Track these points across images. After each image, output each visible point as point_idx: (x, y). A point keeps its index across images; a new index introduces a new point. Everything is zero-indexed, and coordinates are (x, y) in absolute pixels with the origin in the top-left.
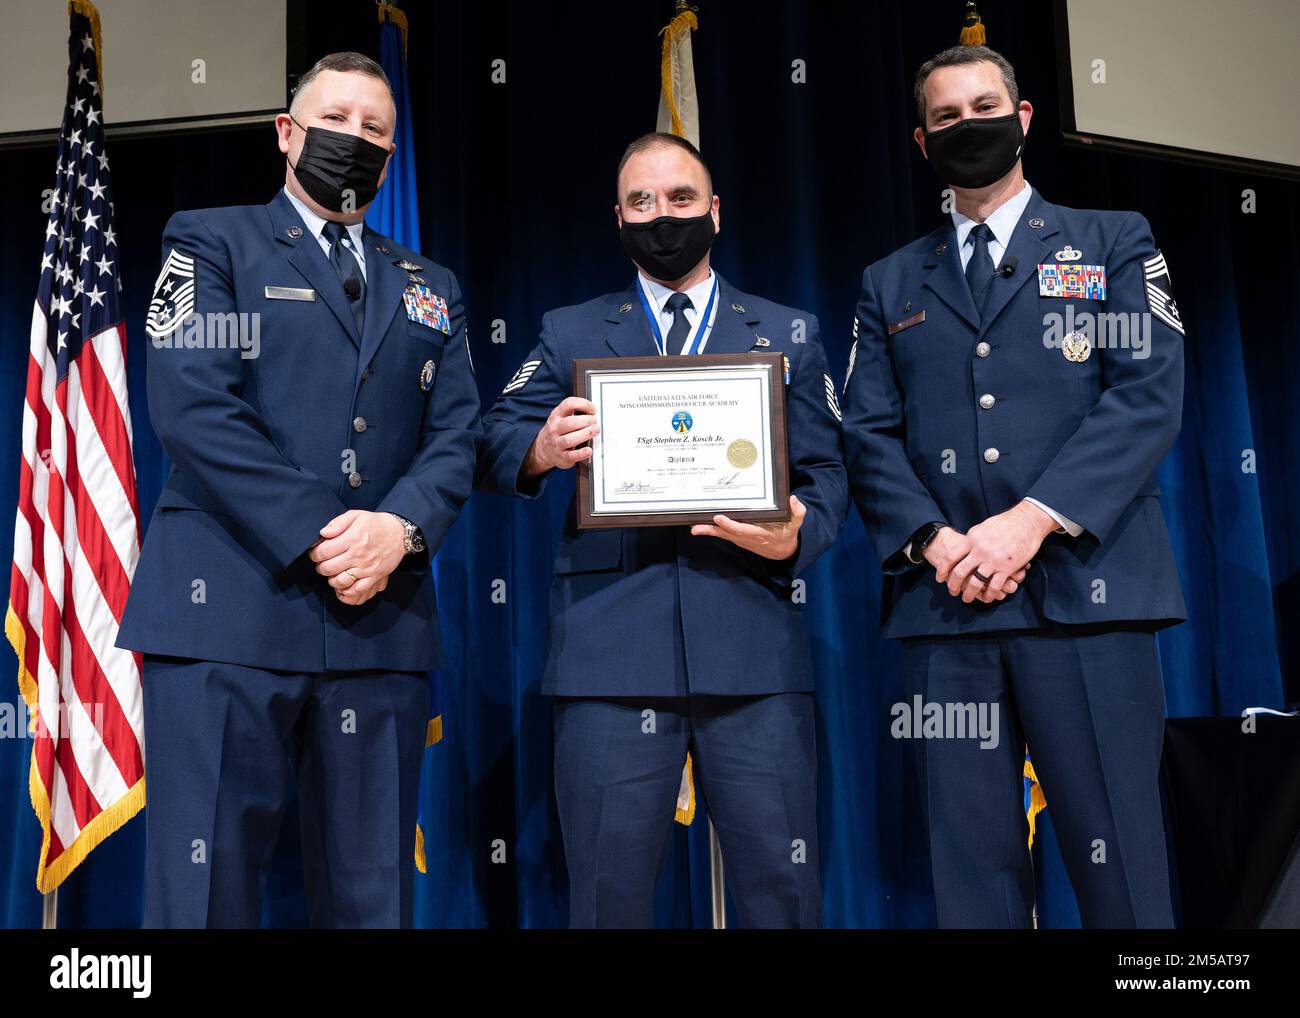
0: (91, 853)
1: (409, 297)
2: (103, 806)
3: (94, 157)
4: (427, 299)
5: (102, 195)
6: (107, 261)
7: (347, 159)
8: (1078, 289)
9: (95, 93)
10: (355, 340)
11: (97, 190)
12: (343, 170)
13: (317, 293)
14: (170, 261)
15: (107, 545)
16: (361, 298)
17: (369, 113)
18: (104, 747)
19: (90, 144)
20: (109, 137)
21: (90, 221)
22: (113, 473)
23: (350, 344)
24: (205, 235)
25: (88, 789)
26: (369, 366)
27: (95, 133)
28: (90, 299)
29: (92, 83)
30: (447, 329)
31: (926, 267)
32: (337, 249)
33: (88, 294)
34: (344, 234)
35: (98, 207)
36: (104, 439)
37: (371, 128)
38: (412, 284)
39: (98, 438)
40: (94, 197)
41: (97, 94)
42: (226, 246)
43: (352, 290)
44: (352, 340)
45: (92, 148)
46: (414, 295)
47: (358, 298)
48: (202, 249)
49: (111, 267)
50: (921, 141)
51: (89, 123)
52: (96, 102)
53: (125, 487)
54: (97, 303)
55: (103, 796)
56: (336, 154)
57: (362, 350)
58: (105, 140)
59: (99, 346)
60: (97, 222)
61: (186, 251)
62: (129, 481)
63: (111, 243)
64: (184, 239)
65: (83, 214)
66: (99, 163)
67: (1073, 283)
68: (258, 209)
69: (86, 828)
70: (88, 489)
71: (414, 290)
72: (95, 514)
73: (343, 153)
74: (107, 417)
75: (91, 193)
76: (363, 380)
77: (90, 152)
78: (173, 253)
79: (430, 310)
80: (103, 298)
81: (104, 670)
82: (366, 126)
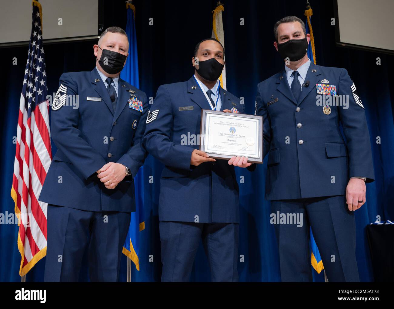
0: (36, 264)
1: (130, 101)
2: (40, 249)
3: (40, 49)
4: (136, 102)
5: (42, 61)
6: (43, 81)
7: (114, 59)
8: (328, 92)
9: (40, 30)
10: (112, 113)
11: (40, 60)
12: (113, 62)
13: (102, 99)
14: (60, 87)
15: (42, 168)
16: (115, 101)
17: (121, 45)
18: (41, 231)
19: (38, 46)
20: (44, 43)
21: (38, 69)
22: (44, 146)
23: (111, 114)
24: (71, 81)
25: (36, 244)
26: (116, 121)
27: (40, 42)
28: (38, 93)
29: (39, 27)
30: (142, 111)
31: (277, 84)
32: (110, 86)
33: (37, 91)
34: (112, 81)
35: (41, 65)
36: (42, 136)
37: (122, 50)
38: (132, 97)
39: (40, 135)
40: (40, 62)
41: (41, 30)
42: (77, 84)
43: (113, 99)
44: (111, 113)
45: (39, 47)
46: (132, 100)
47: (114, 101)
48: (70, 85)
49: (44, 83)
50: (276, 46)
51: (38, 39)
52: (40, 33)
53: (48, 150)
54: (40, 94)
55: (40, 246)
56: (111, 57)
57: (114, 116)
58: (43, 44)
59: (41, 107)
60: (40, 69)
61: (65, 85)
62: (49, 148)
63: (45, 76)
64: (65, 81)
65: (36, 67)
66: (41, 51)
67: (327, 90)
68: (88, 73)
69: (35, 256)
70: (37, 151)
71: (132, 99)
72: (39, 159)
73: (113, 57)
74: (43, 129)
75: (39, 60)
76: (114, 125)
77: (38, 48)
78: (62, 85)
79: (137, 105)
80: (42, 93)
81: (41, 207)
82: (120, 49)
